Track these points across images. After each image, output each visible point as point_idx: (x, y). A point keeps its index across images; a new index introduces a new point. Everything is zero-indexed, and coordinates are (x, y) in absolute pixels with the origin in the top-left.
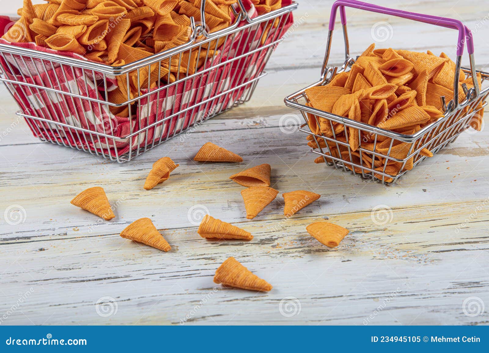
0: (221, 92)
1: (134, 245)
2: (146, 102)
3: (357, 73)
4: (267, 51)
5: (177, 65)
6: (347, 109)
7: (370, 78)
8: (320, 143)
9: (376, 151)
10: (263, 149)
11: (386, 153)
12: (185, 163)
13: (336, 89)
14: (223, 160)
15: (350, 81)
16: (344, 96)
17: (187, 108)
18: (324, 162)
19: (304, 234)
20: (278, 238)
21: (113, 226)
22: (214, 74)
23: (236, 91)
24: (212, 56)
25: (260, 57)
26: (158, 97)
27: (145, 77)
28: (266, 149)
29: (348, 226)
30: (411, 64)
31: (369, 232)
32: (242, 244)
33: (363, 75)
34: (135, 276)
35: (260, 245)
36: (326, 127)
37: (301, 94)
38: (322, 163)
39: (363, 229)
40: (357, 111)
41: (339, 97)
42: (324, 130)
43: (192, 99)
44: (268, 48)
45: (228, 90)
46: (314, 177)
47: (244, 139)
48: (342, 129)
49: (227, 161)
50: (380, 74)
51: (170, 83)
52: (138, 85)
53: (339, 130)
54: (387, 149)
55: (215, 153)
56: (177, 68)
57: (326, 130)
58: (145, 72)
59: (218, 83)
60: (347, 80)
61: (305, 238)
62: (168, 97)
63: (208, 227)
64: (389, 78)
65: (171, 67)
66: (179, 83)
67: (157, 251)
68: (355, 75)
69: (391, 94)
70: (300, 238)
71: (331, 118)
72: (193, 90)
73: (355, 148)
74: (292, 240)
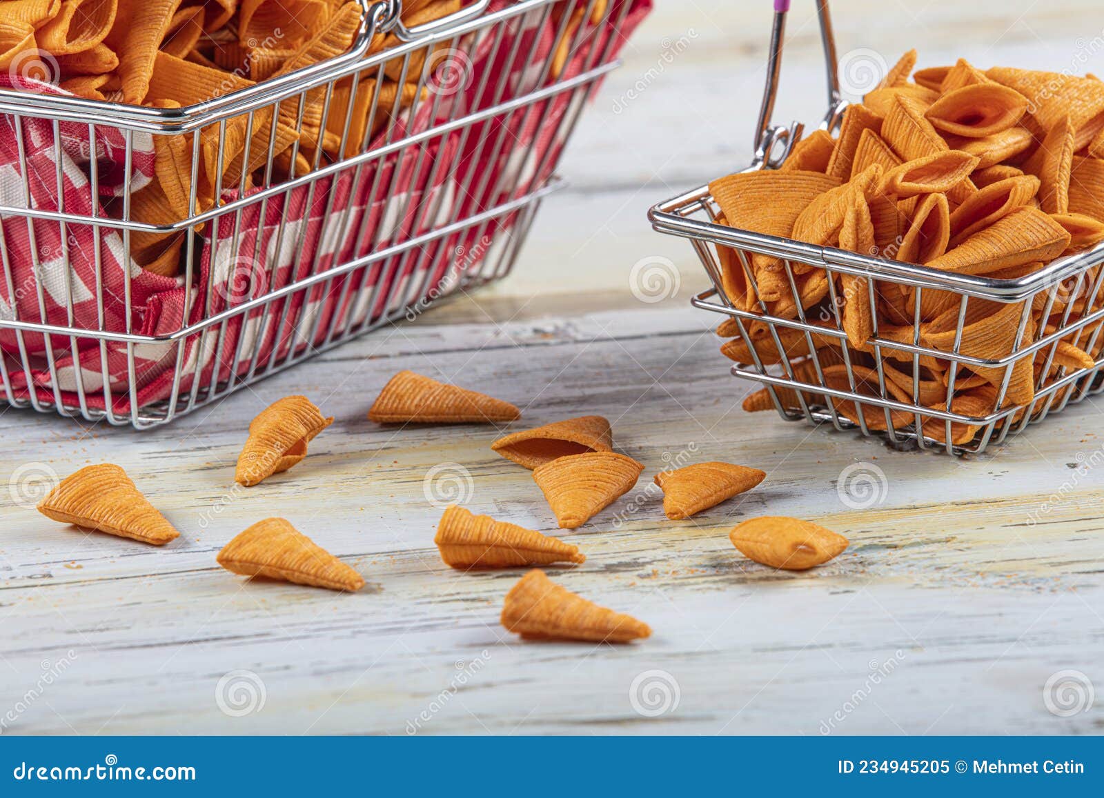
0: (427, 231)
1: (256, 587)
2: (231, 232)
3: (862, 131)
4: (569, 101)
5: (318, 122)
6: (833, 225)
7: (898, 142)
8: (760, 344)
9: (922, 342)
10: (577, 393)
11: (948, 346)
12: (340, 430)
13: (802, 177)
14: (459, 414)
15: (840, 155)
16: (823, 196)
17: (331, 267)
18: (770, 406)
19: (724, 553)
20: (654, 561)
21: (177, 556)
22: (411, 164)
23: (474, 230)
24: (409, 102)
25: (548, 123)
26: (262, 219)
27: (235, 151)
28: (588, 392)
29: (848, 536)
30: (1019, 98)
31: (903, 546)
32: (559, 574)
33: (879, 134)
34: (284, 632)
35: (608, 574)
36: (775, 283)
37: (697, 199)
38: (766, 412)
39: (888, 541)
40: (862, 225)
41: (811, 199)
42: (770, 293)
43: (347, 243)
44: (572, 91)
45: (448, 223)
46: (745, 448)
47: (512, 370)
48: (823, 284)
49: (471, 417)
50: (930, 130)
51: (297, 176)
52: (217, 173)
53: (813, 291)
54: (953, 332)
55: (434, 398)
56: (315, 130)
57: (775, 293)
58: (236, 134)
59: (421, 198)
60: (834, 154)
61: (726, 562)
62: (287, 225)
63: (462, 529)
64: (956, 141)
65: (303, 127)
66: (319, 181)
67: (329, 593)
68: (855, 137)
69: (958, 179)
70: (714, 563)
71: (790, 251)
72: (354, 210)
73: (860, 338)
74: (691, 566)
